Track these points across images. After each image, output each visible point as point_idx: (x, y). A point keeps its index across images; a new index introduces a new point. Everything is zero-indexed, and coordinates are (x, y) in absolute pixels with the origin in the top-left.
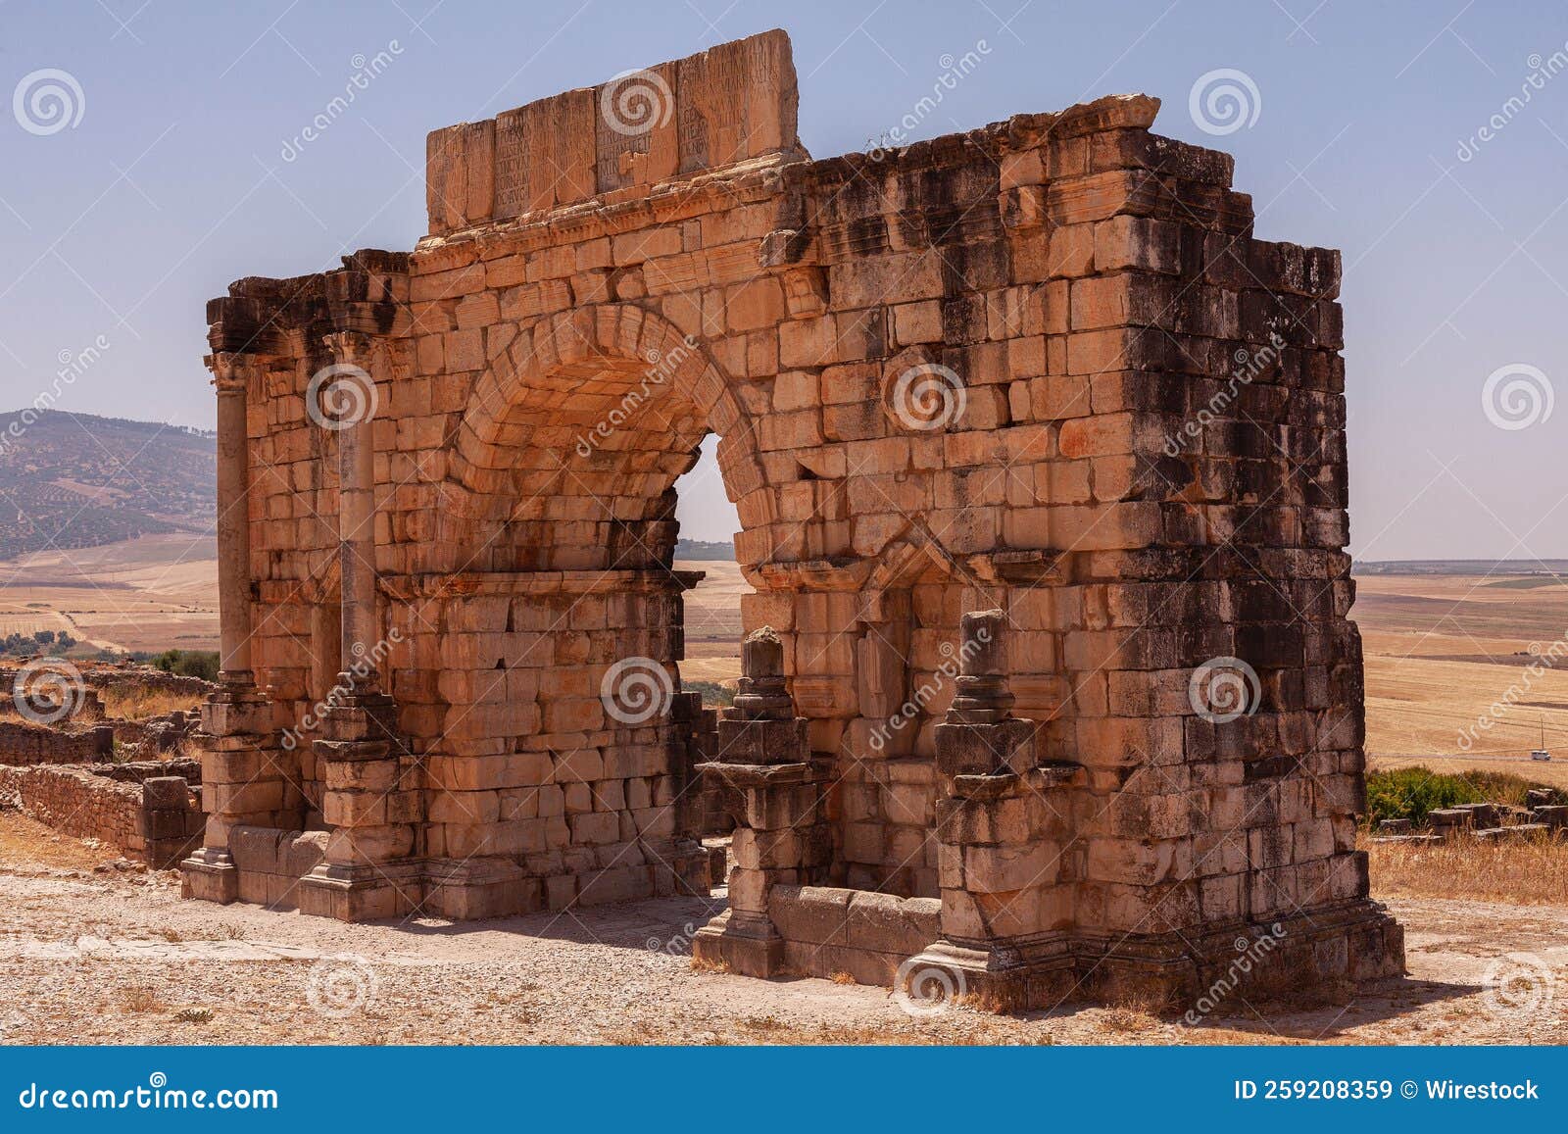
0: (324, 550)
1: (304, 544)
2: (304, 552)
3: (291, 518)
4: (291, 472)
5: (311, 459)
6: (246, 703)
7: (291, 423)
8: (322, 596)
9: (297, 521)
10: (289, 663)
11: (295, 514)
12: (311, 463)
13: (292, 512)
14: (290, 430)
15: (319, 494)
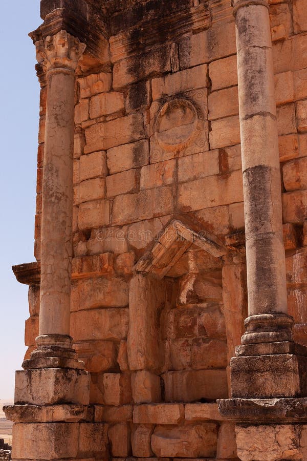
0: (151, 220)
1: (120, 218)
2: (121, 227)
3: (104, 198)
4: (106, 158)
5: (132, 142)
6: (71, 369)
7: (106, 116)
8: (148, 264)
9: (112, 200)
10: (98, 335)
11: (109, 194)
12: (132, 145)
13: (106, 191)
14: (105, 121)
15: (143, 170)
